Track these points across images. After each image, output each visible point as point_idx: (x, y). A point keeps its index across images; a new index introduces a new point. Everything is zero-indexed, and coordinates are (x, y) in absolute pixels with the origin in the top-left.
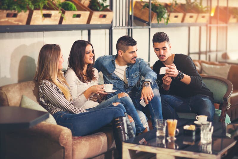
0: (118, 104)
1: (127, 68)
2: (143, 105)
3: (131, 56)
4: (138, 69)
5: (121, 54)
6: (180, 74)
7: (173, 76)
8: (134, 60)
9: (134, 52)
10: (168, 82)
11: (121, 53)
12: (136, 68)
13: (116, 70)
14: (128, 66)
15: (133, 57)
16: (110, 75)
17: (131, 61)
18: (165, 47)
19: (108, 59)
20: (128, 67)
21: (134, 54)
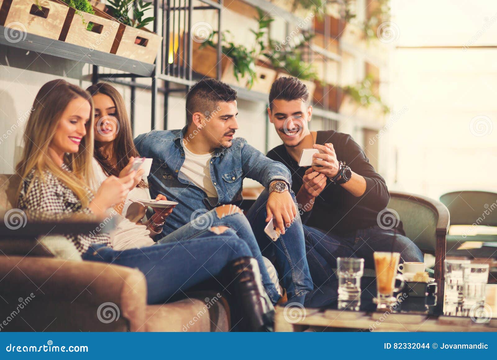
0: (224, 229)
1: (211, 160)
2: (272, 238)
3: (223, 126)
4: (238, 162)
5: (200, 121)
6: (342, 169)
7: (329, 171)
8: (228, 138)
9: (230, 117)
10: (316, 190)
11: (198, 120)
12: (233, 161)
13: (185, 163)
14: (216, 153)
15: (228, 130)
16: (170, 177)
17: (223, 139)
18: (300, 113)
19: (165, 137)
20: (214, 158)
21: (230, 123)
